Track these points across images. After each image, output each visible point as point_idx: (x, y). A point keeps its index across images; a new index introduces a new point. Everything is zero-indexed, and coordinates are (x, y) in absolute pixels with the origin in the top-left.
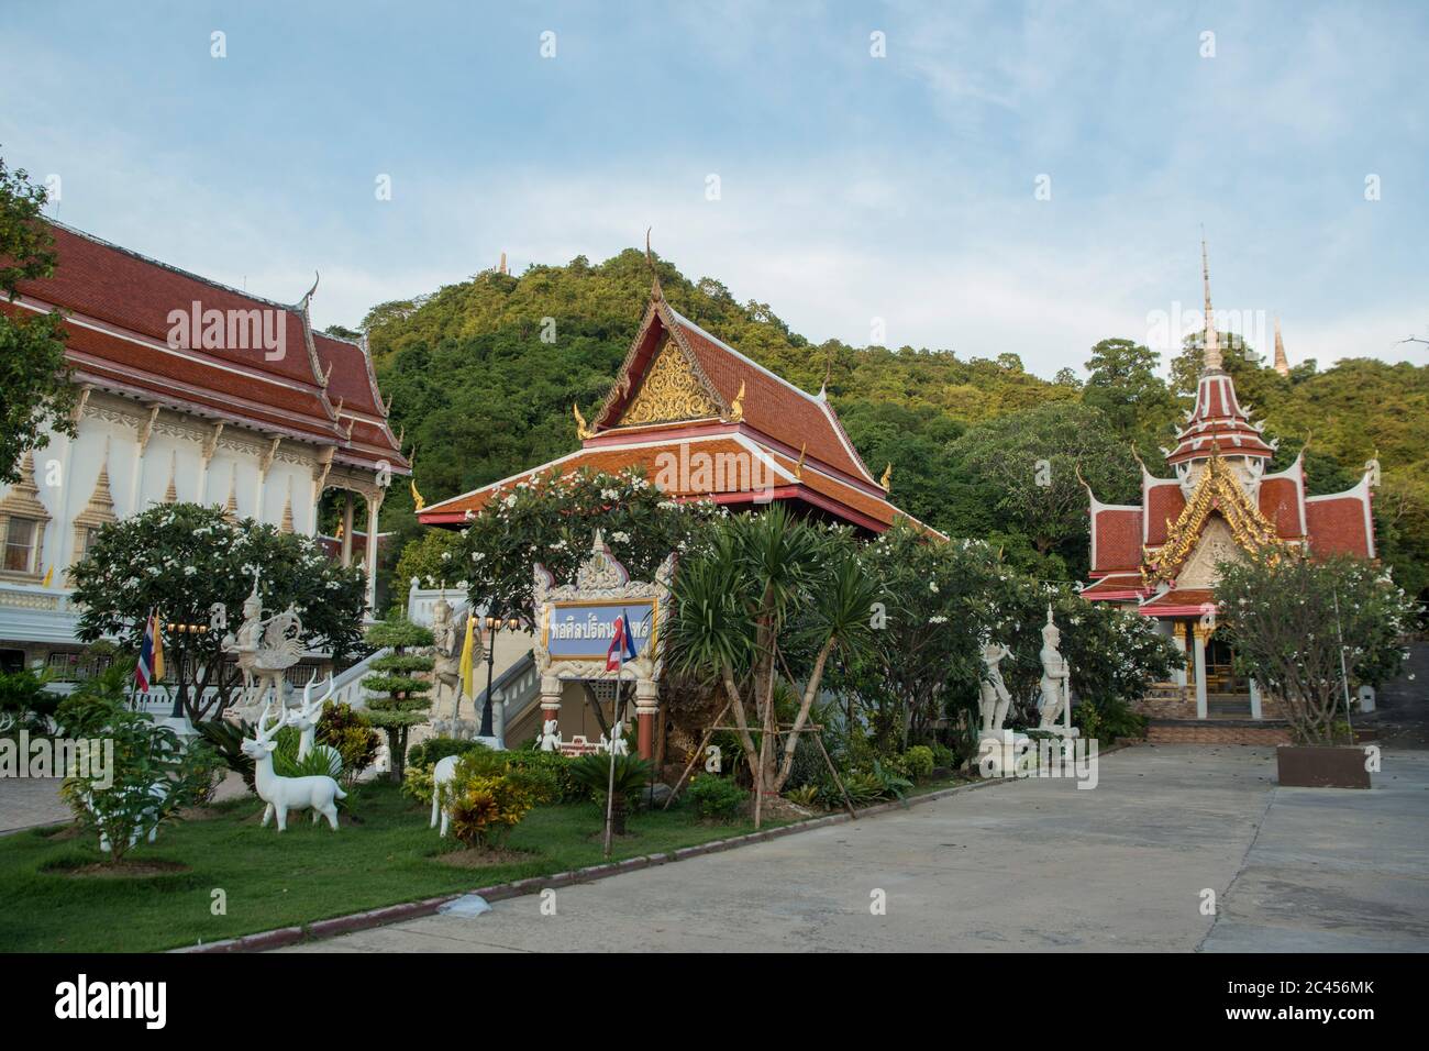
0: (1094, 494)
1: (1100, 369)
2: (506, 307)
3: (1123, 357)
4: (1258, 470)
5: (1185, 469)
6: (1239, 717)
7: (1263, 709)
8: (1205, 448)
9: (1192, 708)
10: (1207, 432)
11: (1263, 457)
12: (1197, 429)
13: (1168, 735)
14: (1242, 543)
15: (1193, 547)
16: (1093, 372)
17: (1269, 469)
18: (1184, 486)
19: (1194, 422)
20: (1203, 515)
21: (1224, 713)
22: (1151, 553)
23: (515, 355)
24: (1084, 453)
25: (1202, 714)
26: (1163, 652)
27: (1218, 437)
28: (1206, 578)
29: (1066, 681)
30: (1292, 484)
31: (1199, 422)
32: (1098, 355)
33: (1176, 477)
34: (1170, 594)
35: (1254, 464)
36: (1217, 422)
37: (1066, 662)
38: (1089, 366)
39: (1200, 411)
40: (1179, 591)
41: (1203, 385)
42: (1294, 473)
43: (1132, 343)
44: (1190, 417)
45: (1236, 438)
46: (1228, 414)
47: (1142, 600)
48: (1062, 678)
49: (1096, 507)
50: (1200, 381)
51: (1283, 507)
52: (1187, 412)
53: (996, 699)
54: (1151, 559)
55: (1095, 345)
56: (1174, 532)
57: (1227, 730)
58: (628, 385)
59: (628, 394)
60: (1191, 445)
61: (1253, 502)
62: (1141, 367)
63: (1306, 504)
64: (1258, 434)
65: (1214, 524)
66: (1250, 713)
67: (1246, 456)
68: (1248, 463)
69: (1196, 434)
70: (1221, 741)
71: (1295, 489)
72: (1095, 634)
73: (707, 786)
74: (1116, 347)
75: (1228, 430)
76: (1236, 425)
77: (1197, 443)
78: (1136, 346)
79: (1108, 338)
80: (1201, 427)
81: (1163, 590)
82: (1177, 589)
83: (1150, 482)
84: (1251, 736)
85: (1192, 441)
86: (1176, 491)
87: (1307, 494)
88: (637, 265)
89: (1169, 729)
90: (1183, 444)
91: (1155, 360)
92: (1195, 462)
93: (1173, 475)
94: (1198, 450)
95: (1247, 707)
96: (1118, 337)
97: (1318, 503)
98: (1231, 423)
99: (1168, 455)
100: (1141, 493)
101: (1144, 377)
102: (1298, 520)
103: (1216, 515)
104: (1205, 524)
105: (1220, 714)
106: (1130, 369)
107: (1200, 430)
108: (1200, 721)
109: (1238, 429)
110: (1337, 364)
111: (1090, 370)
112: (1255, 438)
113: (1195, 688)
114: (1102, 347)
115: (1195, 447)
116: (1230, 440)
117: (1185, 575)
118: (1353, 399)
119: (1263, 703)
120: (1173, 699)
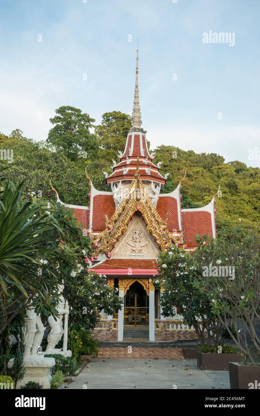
0: (59, 197)
1: (60, 124)
3: (73, 118)
4: (157, 190)
5: (117, 186)
6: (141, 340)
7: (156, 335)
8: (131, 174)
9: (115, 335)
10: (132, 164)
11: (160, 183)
12: (126, 163)
13: (108, 353)
14: (151, 233)
15: (123, 233)
16: (55, 125)
17: (162, 192)
18: (115, 197)
19: (124, 158)
20: (131, 213)
21: (133, 337)
22: (95, 236)
24: (53, 172)
25: (120, 338)
26: (111, 298)
28: (128, 252)
29: (67, 317)
30: (174, 200)
31: (127, 158)
32: (59, 115)
33: (111, 191)
34: (106, 262)
35: (156, 187)
36: (140, 160)
38: (53, 121)
39: (128, 152)
40: (112, 260)
41: (131, 137)
42: (175, 194)
43: (80, 111)
44: (121, 155)
45: (148, 170)
46: (143, 155)
47: (91, 264)
48: (64, 315)
50: (129, 134)
51: (169, 213)
52: (120, 152)
53: (36, 330)
54: (95, 239)
55: (58, 108)
56: (109, 223)
57: (143, 349)
60: (123, 171)
61: (154, 207)
62: (83, 125)
63: (183, 214)
64: (158, 169)
65: (136, 220)
66: (148, 338)
67: (152, 181)
68: (153, 186)
69: (125, 165)
70: (141, 357)
71: (176, 204)
72: (81, 284)
74: (70, 111)
75: (143, 165)
76: (148, 163)
77: (126, 170)
78: (82, 113)
79: (66, 105)
80: (128, 161)
81: (102, 259)
82: (110, 259)
83: (94, 192)
84: (158, 353)
85: (123, 169)
86: (110, 199)
87: (183, 207)
89: (108, 349)
90: (116, 171)
91: (91, 123)
92: (123, 182)
93: (109, 190)
94: (126, 175)
95: (147, 333)
96: (72, 106)
97: (187, 213)
98: (146, 161)
99: (107, 177)
100: (88, 198)
101: (84, 132)
102: (177, 222)
103: (138, 214)
104: (131, 219)
105: (131, 339)
106: (77, 126)
107: (128, 163)
108: (121, 343)
109: (148, 165)
110: (159, 147)
111: (53, 123)
112: (156, 171)
114: (62, 110)
115: (125, 173)
116: (144, 171)
117: (116, 250)
118: (167, 166)
119: (155, 331)
120: (103, 328)
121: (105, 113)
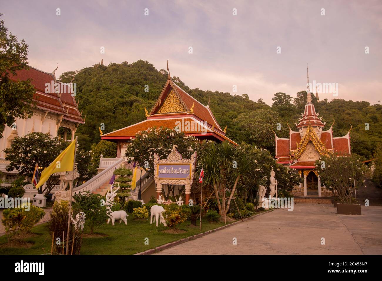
0: (276, 135)
1: (276, 100)
2: (104, 75)
3: (282, 97)
4: (321, 130)
5: (301, 129)
6: (315, 196)
7: (322, 194)
8: (307, 124)
9: (303, 194)
10: (308, 119)
11: (322, 127)
12: (305, 118)
13: (298, 201)
14: (317, 150)
15: (304, 150)
16: (274, 101)
17: (323, 130)
18: (301, 134)
19: (304, 117)
20: (307, 142)
21: (311, 195)
22: (292, 152)
23: (108, 89)
24: (273, 124)
25: (305, 195)
26: (298, 178)
27: (311, 121)
28: (307, 159)
29: (277, 186)
30: (329, 134)
31: (305, 117)
32: (276, 97)
33: (299, 131)
34: (298, 163)
35: (320, 128)
36: (311, 117)
37: (276, 180)
38: (273, 99)
39: (306, 114)
40: (300, 162)
41: (307, 107)
42: (330, 131)
43: (285, 94)
44: (303, 115)
45: (315, 121)
46: (313, 115)
47: (290, 164)
48: (275, 185)
49: (277, 139)
50: (306, 106)
51: (327, 140)
52: (302, 114)
53: (263, 190)
54: (292, 153)
55: (275, 94)
56: (298, 146)
57: (314, 199)
58: (161, 102)
59: (160, 105)
60: (303, 123)
61: (319, 138)
62: (287, 100)
63: (333, 139)
64: (321, 121)
65: (309, 145)
66: (318, 195)
67: (318, 126)
68: (318, 128)
69: (305, 120)
70: (313, 202)
71: (330, 135)
72: (283, 173)
73: (212, 213)
74: (281, 95)
75: (313, 119)
76: (315, 118)
77: (305, 122)
78: (286, 95)
79: (279, 92)
80: (306, 118)
81: (296, 162)
82: (299, 162)
83: (292, 132)
84: (320, 201)
85: (303, 122)
86: (299, 135)
87: (333, 137)
88: (142, 64)
89: (298, 199)
90: (301, 122)
91: (291, 99)
92: (304, 127)
93: (298, 131)
94: (305, 124)
95: (317, 193)
96: (281, 92)
97: (336, 139)
98: (314, 117)
99: (297, 125)
100: (289, 135)
101: (288, 103)
102: (331, 144)
103: (310, 142)
104: (307, 144)
106: (284, 101)
107: (306, 119)
108: (305, 197)
109: (315, 119)
110: (333, 100)
111: (273, 101)
112: (320, 121)
113: (304, 188)
114: (277, 95)
115: (304, 123)
116: (314, 122)
117: (302, 158)
118: (337, 110)
119: (321, 192)
120: (298, 191)
121: (298, 92)
